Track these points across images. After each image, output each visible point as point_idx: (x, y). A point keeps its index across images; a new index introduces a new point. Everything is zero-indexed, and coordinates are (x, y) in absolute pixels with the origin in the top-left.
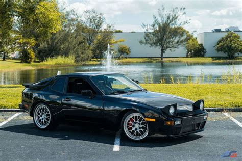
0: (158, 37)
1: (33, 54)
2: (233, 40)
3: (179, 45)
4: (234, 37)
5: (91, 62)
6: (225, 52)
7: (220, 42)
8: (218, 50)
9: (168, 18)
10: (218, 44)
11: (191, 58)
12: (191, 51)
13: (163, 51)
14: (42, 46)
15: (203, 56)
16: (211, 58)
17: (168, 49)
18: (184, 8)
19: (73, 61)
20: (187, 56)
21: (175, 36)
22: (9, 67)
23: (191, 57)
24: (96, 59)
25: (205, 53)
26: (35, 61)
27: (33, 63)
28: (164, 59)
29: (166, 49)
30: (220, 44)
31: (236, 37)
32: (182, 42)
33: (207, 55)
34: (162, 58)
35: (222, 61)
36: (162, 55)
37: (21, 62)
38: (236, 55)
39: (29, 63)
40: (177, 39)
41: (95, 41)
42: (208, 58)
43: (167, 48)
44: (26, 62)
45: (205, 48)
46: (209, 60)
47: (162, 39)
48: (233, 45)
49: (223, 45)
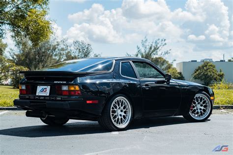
2: (209, 69)
6: (202, 80)
7: (197, 70)
8: (196, 78)
9: (151, 48)
10: (196, 72)
18: (165, 40)
30: (197, 72)
31: (211, 66)
45: (184, 76)
48: (209, 74)
49: (199, 74)
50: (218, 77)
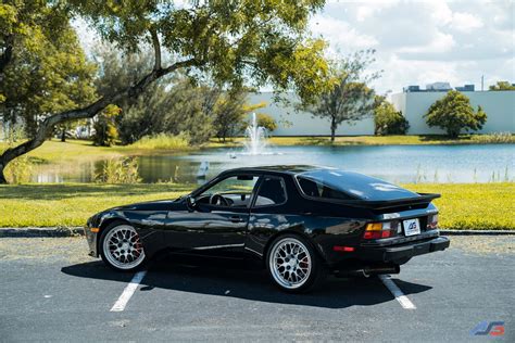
0: (326, 100)
1: (114, 131)
2: (458, 105)
3: (363, 114)
4: (459, 99)
5: (212, 145)
6: (442, 127)
7: (434, 108)
8: (431, 123)
9: (346, 66)
10: (431, 112)
11: (384, 138)
12: (382, 126)
13: (334, 126)
14: (128, 116)
15: (403, 133)
16: (417, 138)
17: (344, 122)
18: (374, 51)
19: (186, 143)
20: (376, 134)
21: (357, 97)
22: (80, 153)
23: (383, 135)
24: (217, 139)
25: (407, 128)
26: (117, 144)
27: (114, 147)
28: (336, 139)
29: (340, 122)
30: (435, 113)
31: (462, 100)
32: (368, 108)
33: (410, 131)
34: (333, 136)
35: (438, 142)
36: (333, 132)
37: (94, 145)
38: (463, 130)
39: (108, 146)
40: (359, 104)
41: (216, 109)
42: (413, 137)
43: (343, 119)
44: (103, 145)
45: (407, 119)
46: (416, 140)
47: (334, 104)
48: (458, 115)
49: (439, 115)
50: (475, 122)
